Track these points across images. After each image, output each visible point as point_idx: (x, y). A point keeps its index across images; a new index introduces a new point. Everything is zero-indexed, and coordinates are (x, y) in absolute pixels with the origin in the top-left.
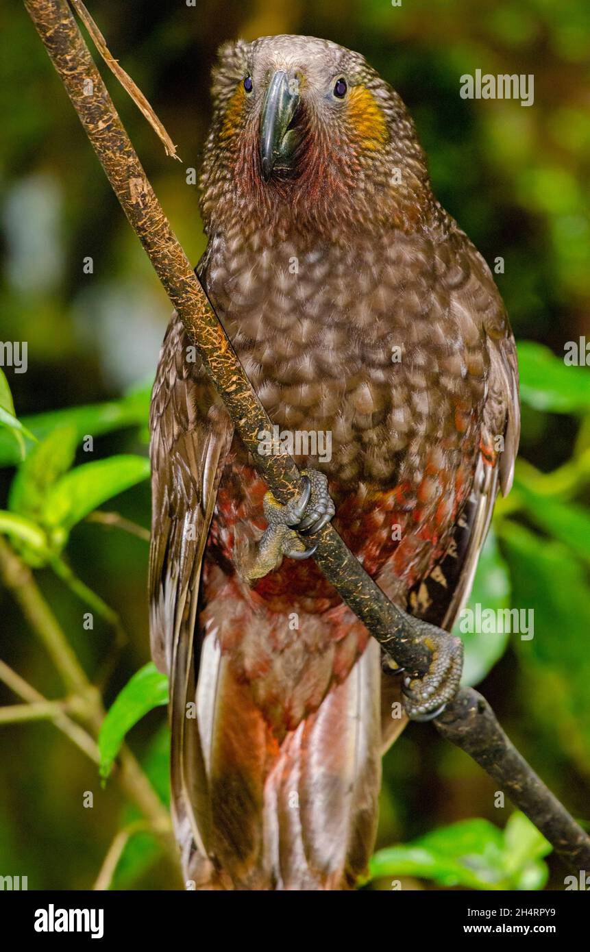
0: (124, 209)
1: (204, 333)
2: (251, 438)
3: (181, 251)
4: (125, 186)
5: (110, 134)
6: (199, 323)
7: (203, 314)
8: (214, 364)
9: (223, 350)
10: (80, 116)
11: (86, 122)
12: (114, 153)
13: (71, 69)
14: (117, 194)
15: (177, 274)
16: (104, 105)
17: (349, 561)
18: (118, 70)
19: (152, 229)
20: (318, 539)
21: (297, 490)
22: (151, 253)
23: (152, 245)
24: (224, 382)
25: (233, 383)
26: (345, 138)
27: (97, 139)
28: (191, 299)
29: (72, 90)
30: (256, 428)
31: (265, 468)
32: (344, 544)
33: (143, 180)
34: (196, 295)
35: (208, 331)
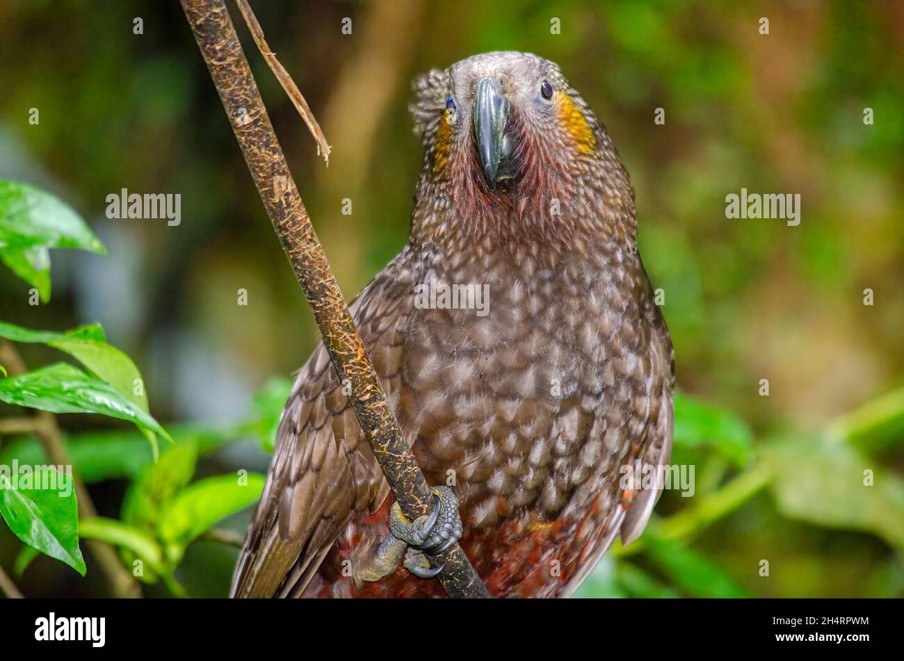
0: (267, 208)
1: (341, 339)
2: (382, 449)
3: (322, 254)
4: (269, 183)
5: (257, 129)
6: (336, 328)
7: (340, 319)
8: (349, 371)
9: (359, 358)
10: (227, 109)
11: (233, 115)
12: (259, 148)
13: (220, 60)
14: (260, 191)
15: (317, 277)
16: (252, 98)
17: (475, 582)
18: (275, 65)
19: (294, 230)
20: (444, 558)
21: (426, 506)
22: (291, 254)
23: (293, 246)
24: (358, 390)
25: (368, 392)
26: (560, 142)
27: (243, 133)
28: (329, 303)
29: (220, 81)
30: (387, 439)
31: (395, 481)
32: (470, 564)
33: (287, 178)
34: (335, 299)
35: (345, 337)
